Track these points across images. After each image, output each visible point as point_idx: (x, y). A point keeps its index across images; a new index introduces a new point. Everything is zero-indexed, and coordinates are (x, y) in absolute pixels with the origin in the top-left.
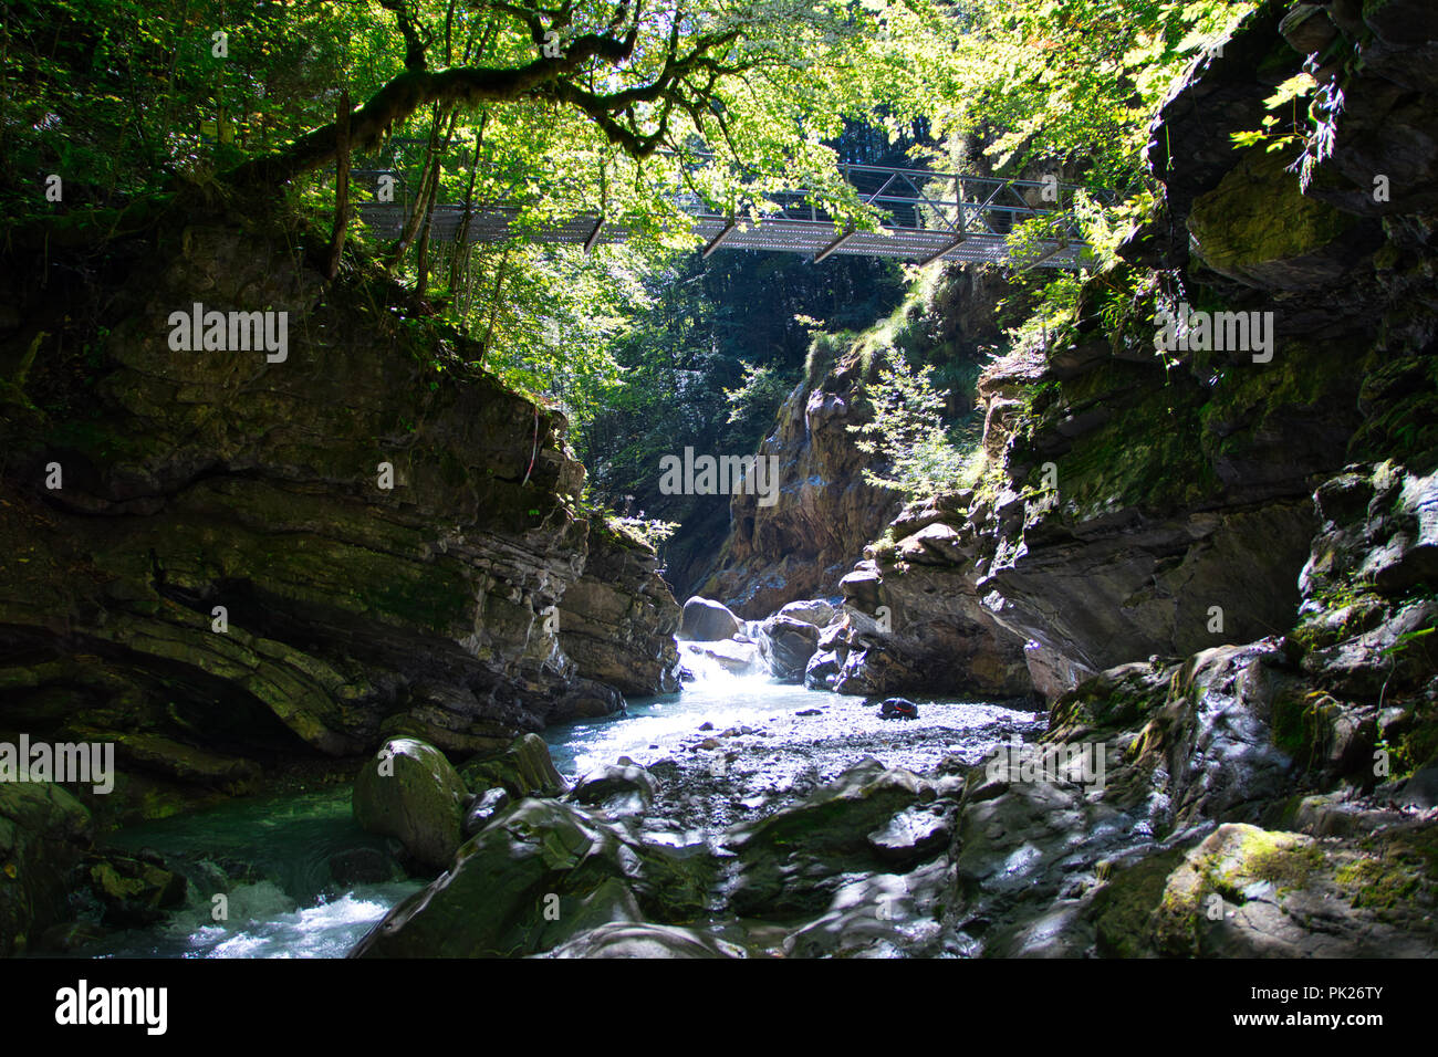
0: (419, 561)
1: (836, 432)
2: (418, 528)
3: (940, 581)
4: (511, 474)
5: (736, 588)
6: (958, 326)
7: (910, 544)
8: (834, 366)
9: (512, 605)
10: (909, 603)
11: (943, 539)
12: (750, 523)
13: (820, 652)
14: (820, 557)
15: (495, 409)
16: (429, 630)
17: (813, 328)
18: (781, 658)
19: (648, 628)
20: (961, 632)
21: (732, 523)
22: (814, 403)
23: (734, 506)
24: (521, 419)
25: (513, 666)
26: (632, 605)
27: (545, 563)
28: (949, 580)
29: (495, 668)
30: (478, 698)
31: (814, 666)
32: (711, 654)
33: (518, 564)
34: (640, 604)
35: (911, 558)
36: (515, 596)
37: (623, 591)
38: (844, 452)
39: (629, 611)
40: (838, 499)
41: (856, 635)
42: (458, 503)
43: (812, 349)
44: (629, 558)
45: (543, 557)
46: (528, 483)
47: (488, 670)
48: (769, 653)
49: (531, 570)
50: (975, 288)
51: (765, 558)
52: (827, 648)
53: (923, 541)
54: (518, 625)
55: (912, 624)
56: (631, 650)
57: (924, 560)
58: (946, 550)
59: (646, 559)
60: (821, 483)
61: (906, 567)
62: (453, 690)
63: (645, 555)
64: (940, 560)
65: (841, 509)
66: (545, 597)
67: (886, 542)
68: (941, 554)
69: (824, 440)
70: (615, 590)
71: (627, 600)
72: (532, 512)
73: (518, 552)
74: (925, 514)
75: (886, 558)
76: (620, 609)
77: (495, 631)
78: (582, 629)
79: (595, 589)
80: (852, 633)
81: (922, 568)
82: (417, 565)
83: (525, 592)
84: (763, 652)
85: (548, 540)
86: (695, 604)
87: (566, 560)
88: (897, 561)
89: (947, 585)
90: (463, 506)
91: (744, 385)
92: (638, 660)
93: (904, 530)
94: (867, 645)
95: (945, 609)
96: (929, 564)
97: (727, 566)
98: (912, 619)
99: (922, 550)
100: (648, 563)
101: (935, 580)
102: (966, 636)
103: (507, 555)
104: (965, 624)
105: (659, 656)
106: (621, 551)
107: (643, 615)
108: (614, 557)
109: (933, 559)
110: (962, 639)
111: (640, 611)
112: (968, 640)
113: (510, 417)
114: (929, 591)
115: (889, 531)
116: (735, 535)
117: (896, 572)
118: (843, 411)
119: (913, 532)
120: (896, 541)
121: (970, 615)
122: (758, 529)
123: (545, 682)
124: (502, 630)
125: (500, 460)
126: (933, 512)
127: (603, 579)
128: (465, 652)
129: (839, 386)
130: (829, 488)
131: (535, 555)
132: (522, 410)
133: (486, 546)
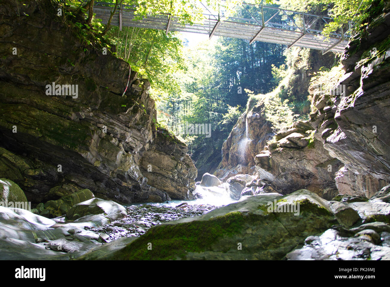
0: (69, 119)
1: (256, 124)
3: (295, 154)
4: (118, 91)
5: (222, 175)
6: (297, 90)
7: (284, 141)
8: (256, 104)
9: (113, 145)
10: (282, 165)
11: (297, 137)
12: (228, 155)
13: (246, 188)
14: (249, 164)
15: (112, 64)
16: (68, 147)
17: (250, 93)
18: (233, 191)
19: (184, 174)
20: (302, 177)
21: (222, 156)
22: (250, 115)
23: (223, 149)
24: (123, 69)
25: (113, 173)
26: (177, 165)
27: (129, 130)
28: (299, 153)
29: (104, 171)
30: (96, 184)
31: (244, 192)
32: (209, 190)
33: (116, 128)
34: (180, 165)
35: (284, 146)
36: (114, 141)
37: (175, 159)
38: (258, 130)
39: (176, 167)
40: (256, 145)
41: (260, 181)
42: (91, 99)
43: (249, 100)
44: (176, 147)
45: (129, 128)
46: (124, 96)
47: (101, 173)
48: (229, 190)
49: (122, 132)
50: (303, 78)
51: (232, 165)
52: (249, 186)
53: (288, 139)
54: (113, 152)
55: (282, 174)
56: (177, 182)
57: (288, 146)
58: (298, 142)
59: (183, 148)
60: (250, 141)
61: (281, 149)
62: (84, 179)
63: (183, 146)
64: (296, 146)
65: (256, 148)
66: (131, 146)
67: (274, 141)
68: (296, 144)
69: (252, 127)
70: (171, 158)
71: (176, 163)
72: (122, 106)
73: (117, 123)
74: (289, 130)
75: (273, 147)
76: (173, 166)
77: (103, 154)
78: (158, 172)
79: (164, 158)
80: (258, 180)
81: (288, 149)
82: (68, 121)
83: (120, 141)
84: (227, 189)
85: (130, 119)
86: (207, 175)
87: (139, 130)
88: (278, 148)
89: (298, 156)
90: (93, 100)
91: (228, 112)
92: (179, 186)
93: (280, 136)
94: (264, 184)
95: (297, 166)
96: (291, 148)
97: (221, 168)
98: (283, 172)
99: (288, 142)
100: (184, 150)
101: (293, 154)
102: (305, 179)
103: (112, 124)
104: (305, 173)
105: (188, 185)
106: (174, 143)
107: (181, 169)
108: (171, 146)
109: (292, 145)
110: (303, 180)
111: (180, 167)
112: (305, 180)
113: (119, 67)
114: (291, 158)
115: (274, 137)
116: (224, 159)
117: (277, 152)
118: (258, 117)
119: (284, 137)
120: (277, 141)
121: (308, 168)
122: (230, 156)
123: (130, 183)
124: (106, 154)
125: (114, 86)
126: (293, 129)
127: (167, 154)
128: (85, 160)
129: (258, 110)
130: (253, 141)
131: (126, 126)
132: (124, 65)
133: (103, 119)
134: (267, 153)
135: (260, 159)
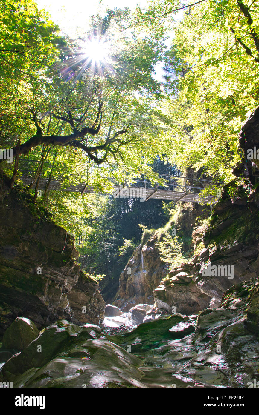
0: (29, 273)
1: (150, 257)
2: (29, 263)
3: (183, 288)
4: (58, 250)
5: (120, 305)
6: (185, 226)
7: (174, 278)
8: (150, 238)
9: (57, 289)
10: (174, 296)
11: (184, 276)
12: (125, 286)
13: (147, 316)
14: (146, 294)
15: (55, 231)
16: (31, 293)
17: (144, 228)
18: (135, 320)
19: (95, 307)
20: (190, 305)
21: (119, 286)
22: (144, 248)
23: (120, 280)
24: (62, 234)
25: (55, 309)
26: (91, 299)
27: (67, 278)
28: (186, 288)
29: (50, 309)
30: (44, 319)
31: (145, 320)
32: (113, 320)
33: (58, 277)
34: (93, 299)
35: (174, 282)
36: (57, 286)
37: (89, 295)
38: (153, 263)
39: (90, 301)
40: (151, 276)
41: (158, 310)
42: (42, 257)
43: (144, 234)
44: (90, 285)
45: (66, 276)
46: (63, 253)
47: (47, 309)
48: (131, 319)
49: (62, 279)
50: (189, 216)
51: (129, 295)
52: (149, 315)
53: (178, 277)
54: (58, 295)
55: (175, 303)
56: (90, 314)
57: (178, 282)
58: (185, 279)
59: (95, 285)
60: (146, 272)
61: (173, 285)
62: (36, 315)
63: (95, 284)
64: (183, 282)
65: (152, 279)
66: (66, 289)
67: (167, 278)
68: (183, 280)
69: (147, 259)
70: (86, 295)
71: (89, 298)
72: (64, 261)
73: (59, 273)
74: (178, 270)
75: (167, 283)
76: (87, 301)
77: (51, 296)
78: (75, 306)
79: (80, 294)
80: (156, 309)
81: (178, 285)
82: (28, 274)
83: (60, 286)
84: (129, 318)
85: (68, 270)
86: (109, 307)
87: (73, 277)
88: (170, 283)
89: (185, 289)
90: (43, 258)
91: (124, 245)
92: (92, 317)
93: (172, 275)
94: (162, 312)
95: (185, 297)
96: (180, 284)
97: (118, 298)
98: (175, 302)
99: (178, 280)
100: (96, 287)
101: (182, 288)
102: (191, 306)
103: (56, 274)
104: (191, 302)
105: (98, 317)
106: (88, 282)
107: (94, 303)
108: (86, 284)
109: (181, 282)
110: (190, 307)
111: (93, 301)
112: (192, 307)
113: (59, 233)
114: (180, 292)
115: (168, 275)
116: (121, 289)
117: (170, 287)
118: (153, 251)
119: (175, 275)
120: (170, 278)
121: (192, 298)
122: (127, 287)
123: (64, 316)
124: (53, 296)
125: (55, 246)
126: (181, 269)
127: (82, 291)
128: (41, 302)
129: (152, 244)
130: (148, 273)
131: (64, 275)
132: (62, 232)
133: (50, 271)
134: (162, 288)
135: (158, 292)
